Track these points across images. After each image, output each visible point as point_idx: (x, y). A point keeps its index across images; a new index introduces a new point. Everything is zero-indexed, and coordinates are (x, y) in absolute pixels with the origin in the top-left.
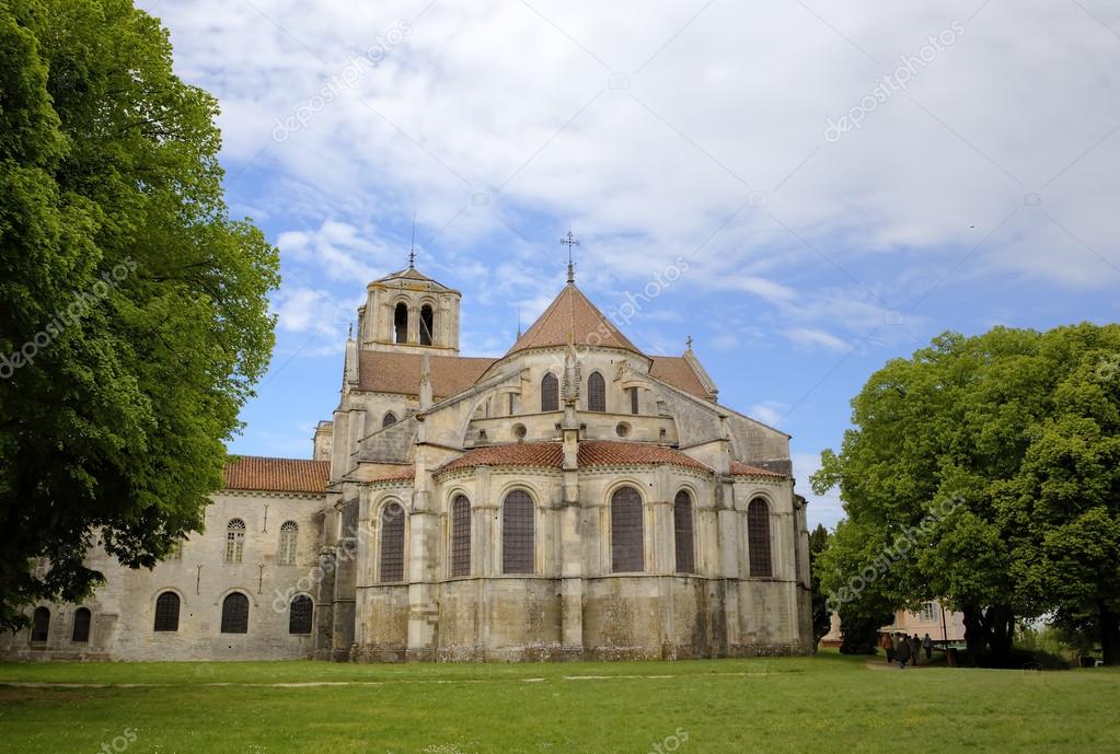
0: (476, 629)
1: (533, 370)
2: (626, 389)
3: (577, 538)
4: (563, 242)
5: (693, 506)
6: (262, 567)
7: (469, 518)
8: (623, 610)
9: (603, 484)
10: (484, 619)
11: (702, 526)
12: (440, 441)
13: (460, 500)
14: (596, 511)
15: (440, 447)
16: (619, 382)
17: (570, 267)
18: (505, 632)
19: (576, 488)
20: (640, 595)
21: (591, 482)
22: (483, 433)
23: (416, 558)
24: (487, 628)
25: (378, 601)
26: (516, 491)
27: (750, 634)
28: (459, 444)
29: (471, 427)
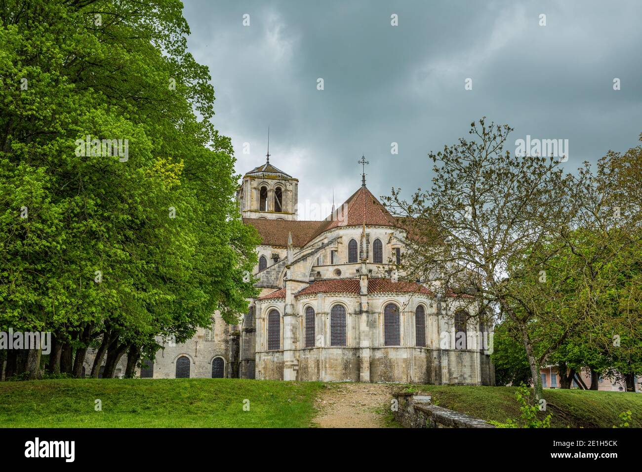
0: (318, 373)
1: (344, 238)
2: (393, 249)
3: (367, 329)
4: (359, 162)
5: (425, 313)
6: (196, 342)
7: (314, 318)
8: (389, 364)
9: (380, 301)
10: (322, 368)
11: (431, 324)
12: (298, 279)
13: (309, 310)
14: (377, 315)
15: (298, 281)
16: (389, 245)
17: (364, 177)
18: (332, 374)
19: (367, 304)
20: (398, 357)
21: (374, 301)
22: (319, 273)
23: (287, 338)
24: (324, 372)
25: (267, 359)
26: (336, 305)
27: (455, 378)
28: (307, 280)
29: (312, 270)
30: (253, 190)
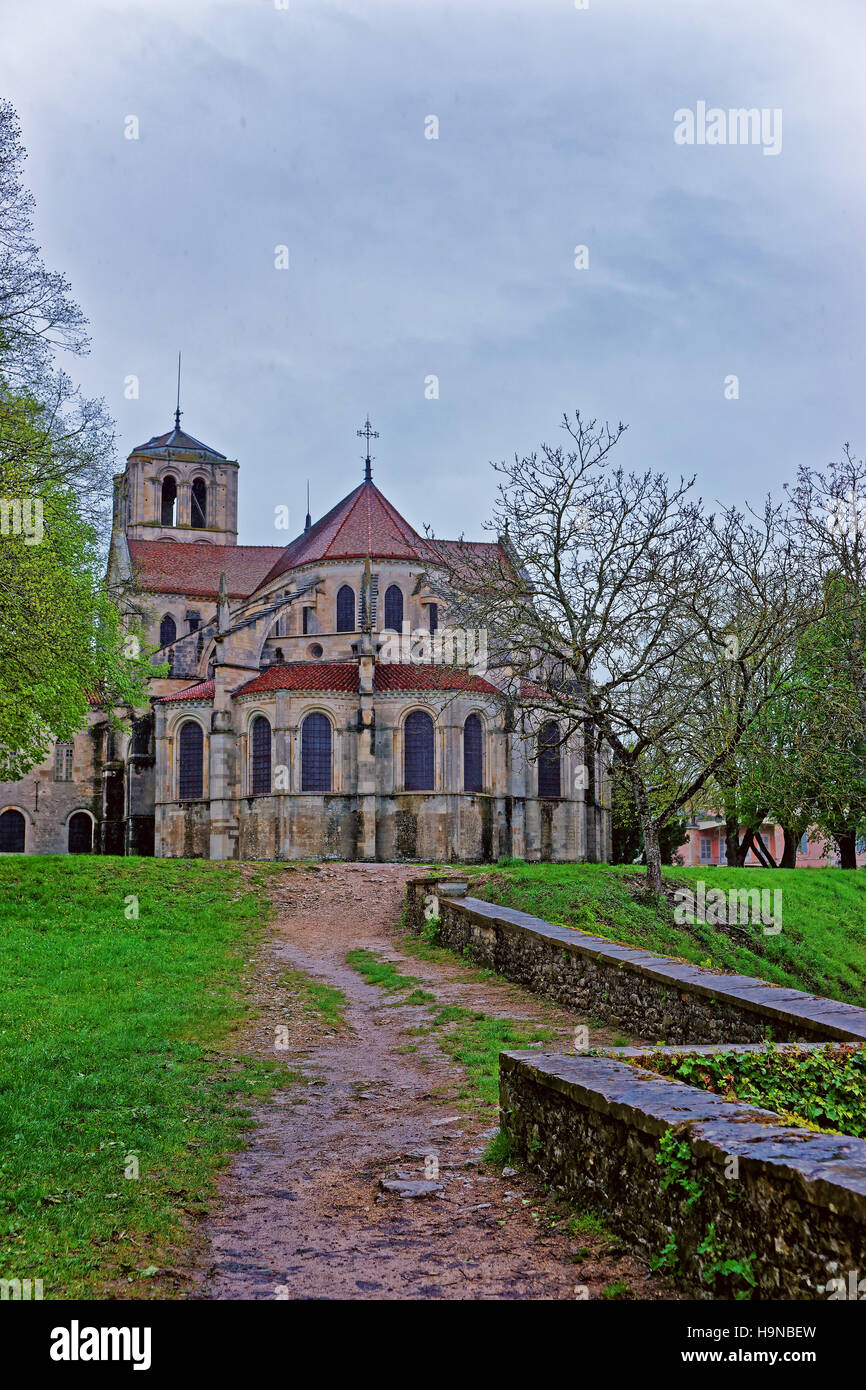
0: (277, 842)
1: (328, 583)
2: (424, 604)
3: (371, 759)
4: (360, 433)
5: (483, 729)
6: (36, 783)
7: (269, 739)
8: (413, 826)
9: (398, 706)
10: (285, 832)
11: (492, 747)
12: (237, 662)
13: (260, 723)
14: (390, 733)
15: (237, 667)
16: (416, 597)
17: (368, 462)
18: (304, 845)
19: (371, 713)
20: (430, 812)
21: (386, 706)
22: (279, 652)
23: (217, 776)
24: (288, 841)
25: (178, 816)
26: (313, 714)
27: (536, 850)
28: (256, 663)
29: (266, 646)
30: (149, 484)
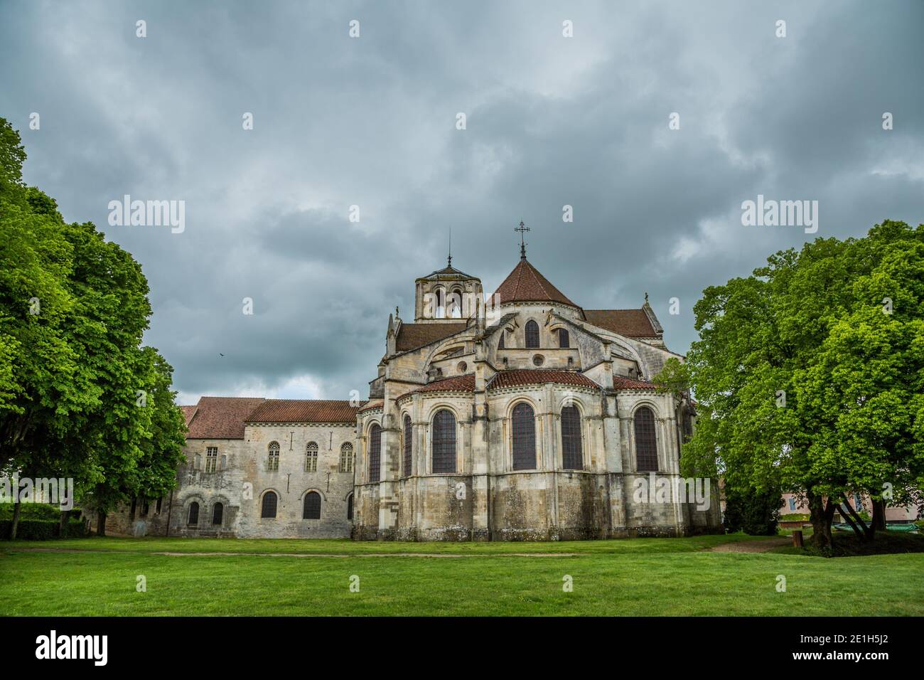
2: (553, 331)
3: (484, 445)
4: (516, 230)
5: (581, 416)
6: (329, 474)
7: (412, 432)
8: (518, 501)
9: (504, 402)
10: (417, 507)
11: (589, 431)
13: (408, 420)
14: (500, 422)
15: (402, 382)
16: (548, 326)
17: (523, 247)
18: (432, 518)
19: (483, 407)
20: (532, 488)
21: (496, 401)
22: (439, 370)
23: (384, 464)
24: (419, 515)
25: (366, 495)
26: (440, 411)
28: (423, 379)
29: (431, 367)
